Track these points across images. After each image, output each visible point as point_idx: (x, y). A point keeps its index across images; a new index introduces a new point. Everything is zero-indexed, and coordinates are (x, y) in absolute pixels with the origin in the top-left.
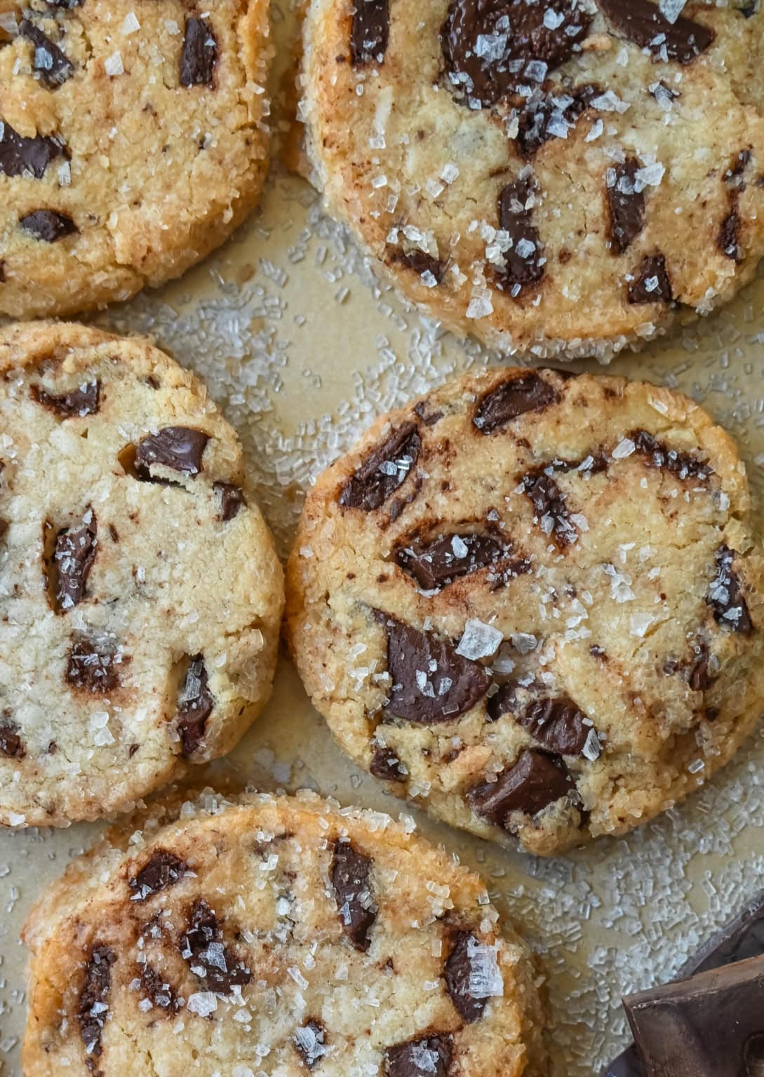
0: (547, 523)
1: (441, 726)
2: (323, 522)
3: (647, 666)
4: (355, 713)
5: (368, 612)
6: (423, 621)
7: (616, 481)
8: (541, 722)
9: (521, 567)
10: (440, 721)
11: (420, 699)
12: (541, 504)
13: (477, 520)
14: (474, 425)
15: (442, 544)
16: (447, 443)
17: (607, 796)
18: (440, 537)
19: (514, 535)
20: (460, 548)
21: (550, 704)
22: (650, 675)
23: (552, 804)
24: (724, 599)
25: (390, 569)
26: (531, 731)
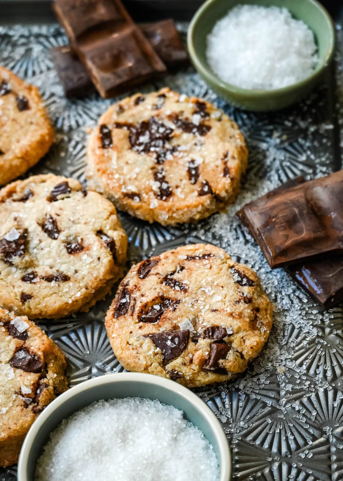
0: (177, 288)
1: (183, 353)
2: (114, 325)
3: (230, 305)
4: (156, 366)
5: (142, 337)
6: (160, 330)
7: (189, 269)
8: (211, 334)
9: (178, 302)
10: (182, 352)
11: (172, 349)
12: (172, 285)
13: (157, 297)
14: (140, 278)
15: (151, 309)
16: (136, 286)
17: (243, 344)
18: (150, 308)
19: (170, 296)
20: (157, 307)
21: (210, 328)
22: (232, 307)
23: (229, 353)
24: (240, 279)
25: (141, 324)
26: (209, 338)
